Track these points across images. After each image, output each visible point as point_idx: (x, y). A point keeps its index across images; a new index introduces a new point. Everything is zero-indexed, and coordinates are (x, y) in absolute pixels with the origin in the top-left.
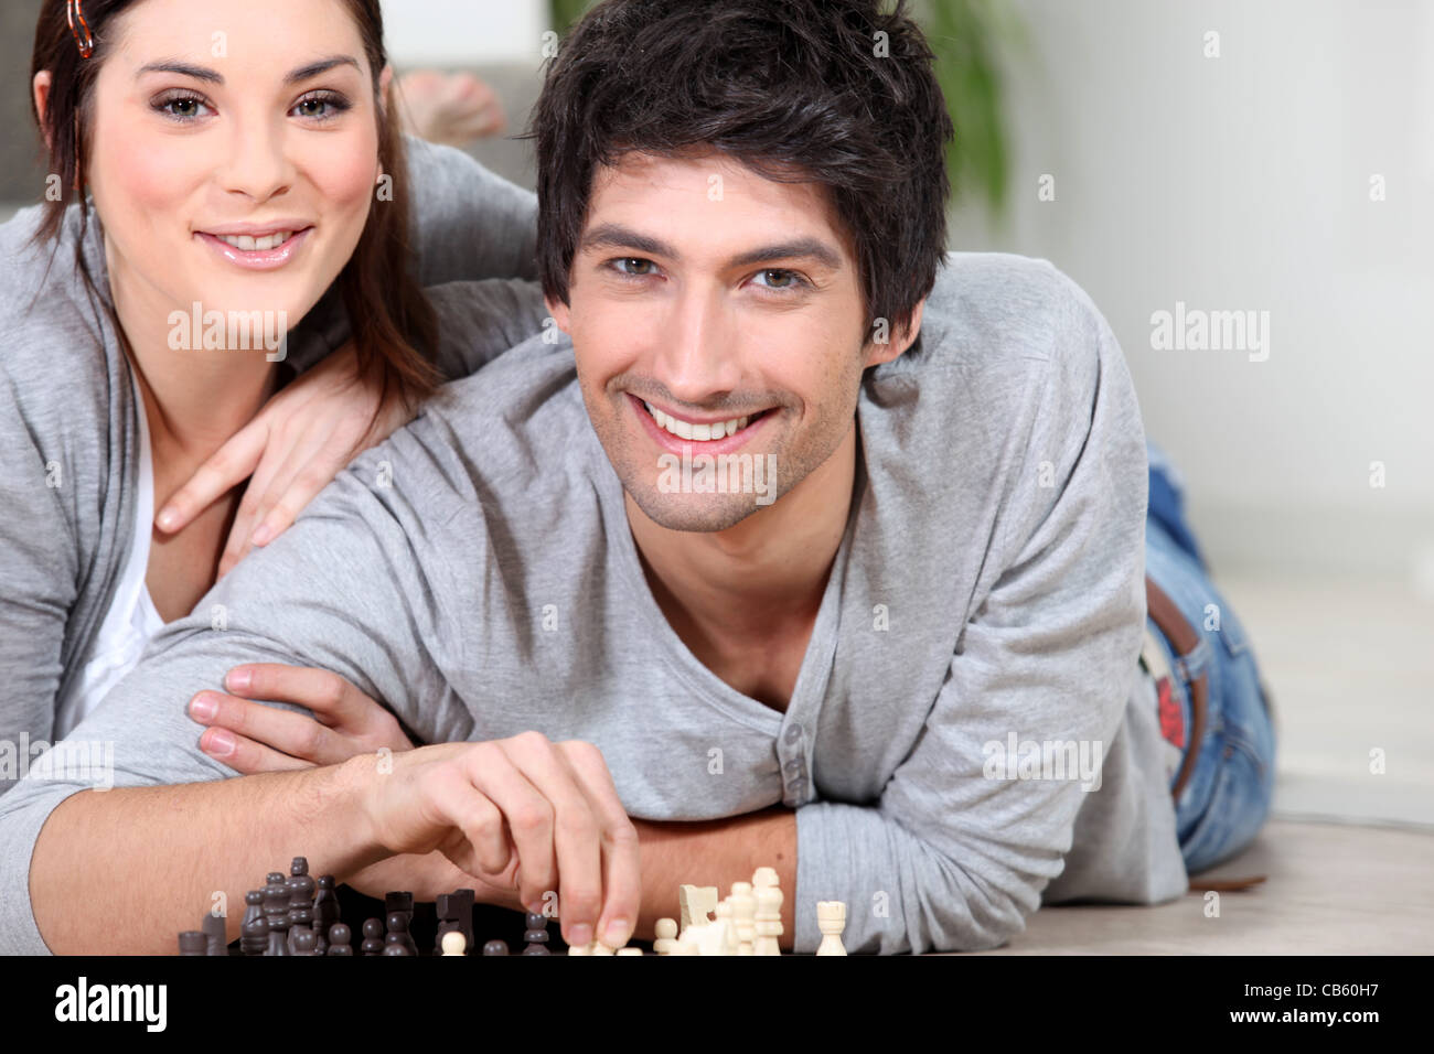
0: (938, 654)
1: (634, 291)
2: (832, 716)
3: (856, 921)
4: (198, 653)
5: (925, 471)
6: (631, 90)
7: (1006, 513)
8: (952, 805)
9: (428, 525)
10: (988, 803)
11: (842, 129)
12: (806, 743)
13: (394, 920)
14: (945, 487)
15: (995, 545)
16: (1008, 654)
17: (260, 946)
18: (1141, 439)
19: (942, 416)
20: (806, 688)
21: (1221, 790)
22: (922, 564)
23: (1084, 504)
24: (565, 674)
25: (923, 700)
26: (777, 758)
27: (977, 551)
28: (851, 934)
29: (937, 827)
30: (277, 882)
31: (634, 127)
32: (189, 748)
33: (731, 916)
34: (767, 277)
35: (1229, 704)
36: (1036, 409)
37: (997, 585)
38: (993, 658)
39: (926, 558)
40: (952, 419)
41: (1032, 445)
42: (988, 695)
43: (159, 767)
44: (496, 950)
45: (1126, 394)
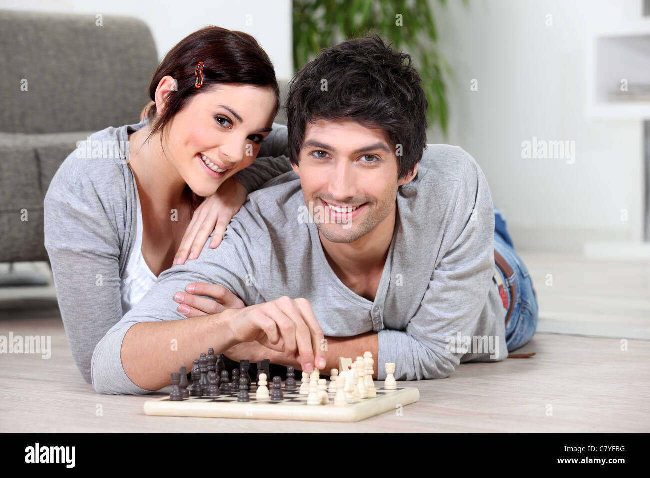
0: (425, 281)
1: (320, 163)
2: (389, 302)
3: (398, 370)
4: (177, 279)
5: (420, 219)
6: (319, 98)
7: (447, 233)
8: (430, 331)
9: (252, 239)
10: (442, 330)
11: (391, 111)
12: (381, 311)
13: (243, 369)
14: (427, 224)
15: (443, 244)
16: (449, 280)
17: (198, 378)
18: (492, 207)
19: (425, 201)
20: (381, 294)
21: (520, 323)
22: (419, 250)
23: (473, 230)
24: (299, 290)
25: (420, 296)
26: (371, 317)
27: (438, 246)
28: (397, 374)
29: (426, 338)
30: (203, 357)
31: (321, 112)
32: (174, 311)
33: (357, 368)
34: (366, 158)
35: (523, 294)
36: (457, 198)
37: (444, 257)
38: (443, 282)
39: (420, 248)
40: (428, 202)
41: (456, 210)
42: (441, 294)
43: (164, 316)
44: (277, 380)
45: (487, 192)
